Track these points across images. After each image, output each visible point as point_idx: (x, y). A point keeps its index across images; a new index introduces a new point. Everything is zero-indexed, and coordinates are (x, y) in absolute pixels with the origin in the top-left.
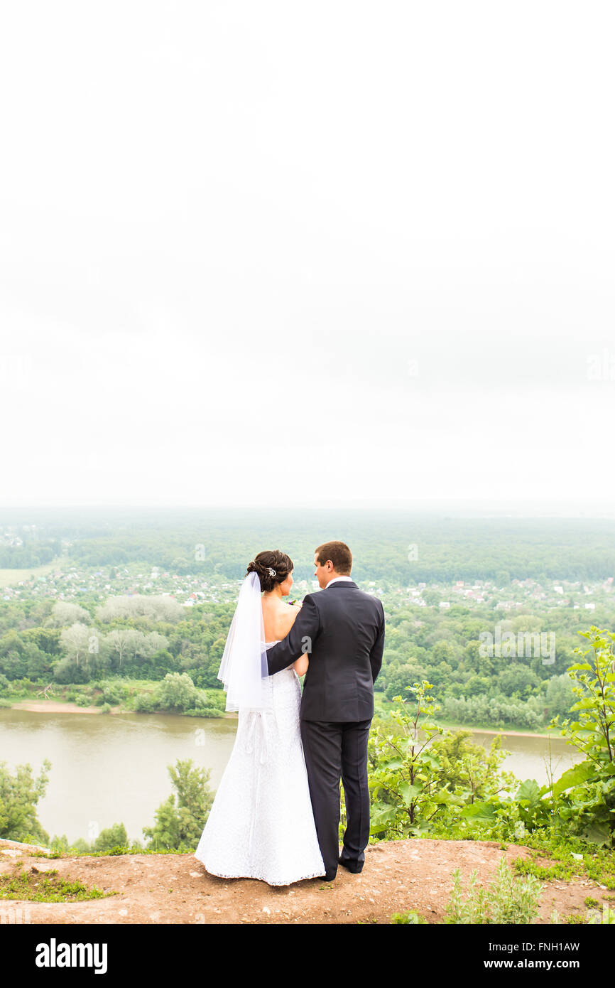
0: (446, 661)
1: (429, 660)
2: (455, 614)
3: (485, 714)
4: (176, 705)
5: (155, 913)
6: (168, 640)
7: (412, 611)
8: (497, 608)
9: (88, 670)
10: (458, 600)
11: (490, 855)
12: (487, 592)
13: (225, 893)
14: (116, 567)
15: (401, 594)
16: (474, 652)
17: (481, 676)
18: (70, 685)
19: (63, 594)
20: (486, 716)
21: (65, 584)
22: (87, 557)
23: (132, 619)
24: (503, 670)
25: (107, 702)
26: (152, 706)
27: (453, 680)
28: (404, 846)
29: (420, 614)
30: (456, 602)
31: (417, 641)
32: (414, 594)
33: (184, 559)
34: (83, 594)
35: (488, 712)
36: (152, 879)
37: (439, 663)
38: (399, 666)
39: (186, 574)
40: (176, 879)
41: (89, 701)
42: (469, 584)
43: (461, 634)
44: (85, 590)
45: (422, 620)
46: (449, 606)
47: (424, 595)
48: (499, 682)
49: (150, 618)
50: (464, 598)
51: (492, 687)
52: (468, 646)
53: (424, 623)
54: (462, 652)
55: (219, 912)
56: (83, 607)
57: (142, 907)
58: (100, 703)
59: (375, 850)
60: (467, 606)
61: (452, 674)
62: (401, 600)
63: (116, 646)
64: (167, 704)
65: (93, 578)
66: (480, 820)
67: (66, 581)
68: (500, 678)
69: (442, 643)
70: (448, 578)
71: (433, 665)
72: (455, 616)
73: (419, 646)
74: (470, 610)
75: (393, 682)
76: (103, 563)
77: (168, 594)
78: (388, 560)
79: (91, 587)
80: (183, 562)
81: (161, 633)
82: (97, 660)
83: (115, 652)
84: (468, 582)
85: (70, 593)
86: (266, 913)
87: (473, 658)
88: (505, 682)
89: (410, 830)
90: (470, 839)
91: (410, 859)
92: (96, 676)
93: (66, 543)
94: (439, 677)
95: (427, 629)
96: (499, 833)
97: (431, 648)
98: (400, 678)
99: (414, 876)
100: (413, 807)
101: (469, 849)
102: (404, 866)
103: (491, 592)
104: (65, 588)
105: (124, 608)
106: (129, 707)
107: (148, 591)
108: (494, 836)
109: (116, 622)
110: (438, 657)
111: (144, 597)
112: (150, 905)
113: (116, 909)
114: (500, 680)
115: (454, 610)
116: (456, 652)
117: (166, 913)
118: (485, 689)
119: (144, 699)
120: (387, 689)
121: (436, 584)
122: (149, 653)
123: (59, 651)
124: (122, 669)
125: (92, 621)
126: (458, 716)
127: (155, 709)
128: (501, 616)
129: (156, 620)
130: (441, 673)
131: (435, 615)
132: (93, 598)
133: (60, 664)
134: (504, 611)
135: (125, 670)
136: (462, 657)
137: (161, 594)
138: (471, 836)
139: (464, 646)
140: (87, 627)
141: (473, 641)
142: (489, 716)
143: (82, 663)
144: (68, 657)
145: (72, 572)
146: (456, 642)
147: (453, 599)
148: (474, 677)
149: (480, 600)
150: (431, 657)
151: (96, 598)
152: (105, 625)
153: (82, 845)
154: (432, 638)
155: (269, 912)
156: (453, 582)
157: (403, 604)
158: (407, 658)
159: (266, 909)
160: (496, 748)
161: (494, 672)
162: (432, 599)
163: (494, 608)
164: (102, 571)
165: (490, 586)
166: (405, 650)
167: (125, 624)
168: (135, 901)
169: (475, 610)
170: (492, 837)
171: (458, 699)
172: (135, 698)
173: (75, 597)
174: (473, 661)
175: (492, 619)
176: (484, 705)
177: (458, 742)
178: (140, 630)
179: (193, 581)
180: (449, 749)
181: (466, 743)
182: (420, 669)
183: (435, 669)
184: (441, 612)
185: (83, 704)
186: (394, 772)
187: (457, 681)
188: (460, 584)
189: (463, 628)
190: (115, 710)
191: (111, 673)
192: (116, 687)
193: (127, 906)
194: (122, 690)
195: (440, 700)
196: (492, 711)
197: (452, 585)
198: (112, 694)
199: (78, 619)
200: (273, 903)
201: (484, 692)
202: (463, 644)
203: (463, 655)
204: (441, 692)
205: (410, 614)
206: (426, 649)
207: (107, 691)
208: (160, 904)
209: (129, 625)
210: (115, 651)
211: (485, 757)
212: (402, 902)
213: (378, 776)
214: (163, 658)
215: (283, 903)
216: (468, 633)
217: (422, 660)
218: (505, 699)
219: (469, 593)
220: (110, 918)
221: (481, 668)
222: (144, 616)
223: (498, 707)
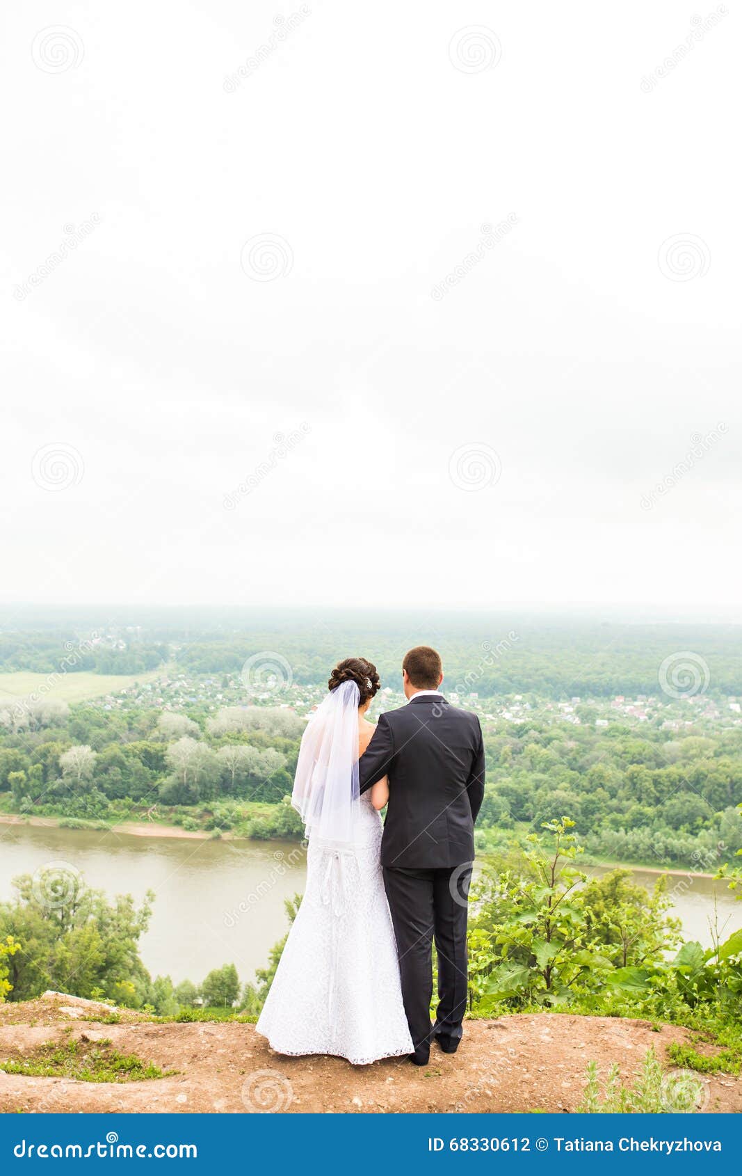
0: (604, 788)
1: (583, 786)
2: (613, 734)
3: (648, 850)
4: (294, 831)
5: (220, 1101)
6: (286, 758)
7: (565, 730)
8: (662, 728)
9: (197, 790)
10: (617, 717)
11: (638, 1038)
12: (651, 709)
13: (308, 1077)
14: (229, 675)
15: (552, 709)
16: (636, 778)
17: (643, 806)
18: (176, 806)
19: (169, 704)
20: (650, 853)
21: (172, 693)
22: (196, 663)
23: (246, 734)
24: (670, 799)
25: (218, 827)
26: (267, 832)
27: (611, 810)
28: (533, 1023)
29: (573, 733)
30: (615, 720)
31: (570, 764)
32: (567, 710)
33: (304, 666)
34: (193, 705)
35: (652, 846)
36: (222, 1055)
37: (595, 789)
38: (549, 792)
39: (307, 684)
40: (251, 1056)
41: (197, 825)
42: (630, 699)
43: (621, 757)
44: (193, 700)
45: (576, 740)
46: (607, 724)
47: (578, 711)
48: (664, 813)
49: (267, 732)
50: (625, 716)
51: (656, 819)
52: (629, 771)
53: (577, 743)
54: (622, 778)
55: (298, 1102)
56: (192, 719)
57: (206, 1092)
58: (210, 828)
59: (496, 1026)
60: (629, 725)
61: (609, 803)
62: (552, 716)
63: (228, 763)
64: (285, 831)
65: (204, 687)
66: (629, 988)
67: (174, 689)
68: (666, 808)
69: (597, 767)
70: (606, 692)
71: (588, 792)
72: (614, 736)
73: (572, 769)
74: (632, 729)
75: (542, 810)
76: (214, 670)
77: (287, 705)
78: (537, 670)
79: (201, 696)
80: (303, 670)
81: (278, 749)
82: (208, 779)
83: (227, 770)
84: (629, 697)
85: (177, 703)
86: (356, 1106)
87: (634, 784)
88: (672, 813)
89: (546, 996)
90: (615, 1015)
91: (539, 1039)
92: (206, 797)
93: (174, 647)
94: (595, 806)
95: (581, 750)
96: (652, 1007)
97: (586, 772)
98: (550, 806)
99: (543, 1063)
100: (549, 969)
101: (613, 1030)
102: (531, 1048)
103: (655, 709)
104: (172, 697)
105: (236, 720)
106: (242, 833)
107: (264, 701)
108: (646, 1011)
109: (229, 736)
110: (594, 784)
111: (258, 708)
112: (215, 1090)
113: (174, 1094)
114: (666, 811)
115: (613, 729)
116: (614, 777)
117: (234, 1101)
118: (648, 821)
119: (260, 823)
120: (535, 819)
121: (592, 698)
122: (264, 772)
123: (165, 768)
124: (235, 790)
125: (202, 735)
126: (617, 852)
127: (271, 836)
128: (668, 736)
129: (273, 735)
130: (597, 802)
131: (591, 734)
132: (203, 709)
133: (166, 782)
134: (670, 732)
135: (238, 790)
136: (622, 783)
137: (280, 705)
138: (616, 1012)
139: (625, 771)
140: (195, 741)
141: (635, 765)
142: (654, 852)
143: (190, 781)
144: (175, 774)
145: (179, 679)
146: (614, 766)
147: (612, 717)
148: (635, 807)
149: (642, 718)
150: (586, 783)
151: (206, 709)
152: (216, 739)
153: (187, 987)
154: (587, 761)
155: (360, 1104)
156: (612, 696)
157: (554, 721)
158: (558, 784)
159: (356, 1100)
160: (660, 890)
161: (658, 801)
162: (587, 716)
163: (660, 728)
164: (214, 678)
165: (654, 702)
166: (556, 774)
167: (238, 739)
168: (197, 1084)
169: (637, 730)
170: (643, 1013)
171: (618, 831)
172: (249, 822)
173: (184, 708)
174: (634, 789)
175: (656, 741)
176: (647, 839)
177: (616, 882)
178: (255, 746)
179: (314, 691)
180: (605, 889)
181: (625, 883)
182: (572, 796)
183: (591, 796)
184: (597, 732)
185: (190, 828)
186: (527, 926)
187: (616, 810)
188: (620, 699)
189: (622, 749)
190: (226, 836)
191: (222, 794)
192: (227, 809)
193: (187, 1091)
194: (234, 814)
195: (596, 833)
196: (656, 846)
197: (610, 700)
198: (223, 818)
199: (186, 733)
200: (366, 1093)
201: (647, 824)
202: (623, 768)
203: (623, 781)
204: (597, 823)
205: (562, 734)
206: (580, 773)
207: (217, 813)
208: (228, 1089)
209: (244, 740)
210: (227, 768)
211: (647, 900)
212: (526, 1095)
213: (507, 931)
214: (281, 778)
215: (378, 1093)
216: (629, 755)
217: (576, 786)
218: (672, 832)
219: (631, 710)
220: (165, 1105)
221: (644, 796)
222: (259, 730)
223: (664, 842)
